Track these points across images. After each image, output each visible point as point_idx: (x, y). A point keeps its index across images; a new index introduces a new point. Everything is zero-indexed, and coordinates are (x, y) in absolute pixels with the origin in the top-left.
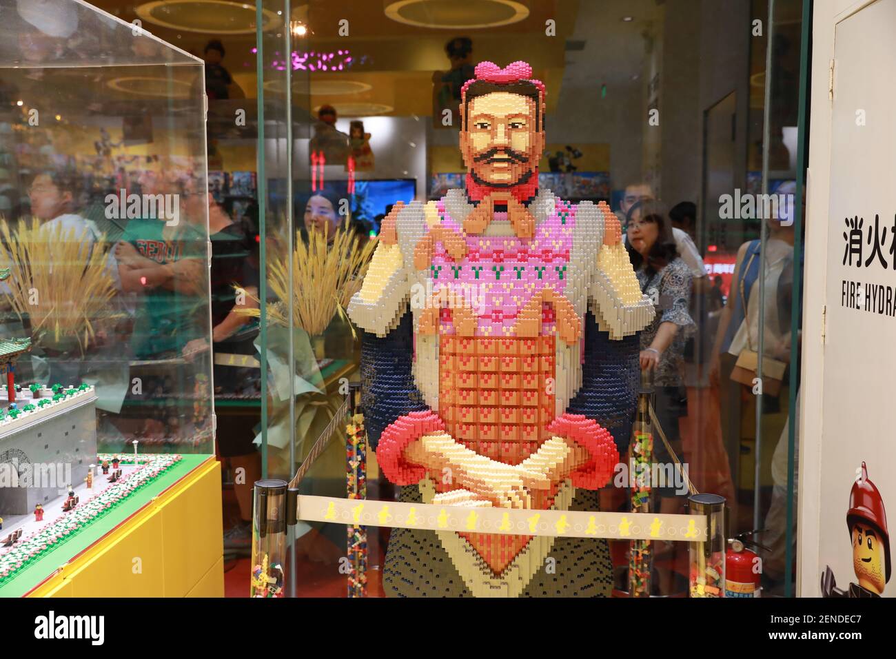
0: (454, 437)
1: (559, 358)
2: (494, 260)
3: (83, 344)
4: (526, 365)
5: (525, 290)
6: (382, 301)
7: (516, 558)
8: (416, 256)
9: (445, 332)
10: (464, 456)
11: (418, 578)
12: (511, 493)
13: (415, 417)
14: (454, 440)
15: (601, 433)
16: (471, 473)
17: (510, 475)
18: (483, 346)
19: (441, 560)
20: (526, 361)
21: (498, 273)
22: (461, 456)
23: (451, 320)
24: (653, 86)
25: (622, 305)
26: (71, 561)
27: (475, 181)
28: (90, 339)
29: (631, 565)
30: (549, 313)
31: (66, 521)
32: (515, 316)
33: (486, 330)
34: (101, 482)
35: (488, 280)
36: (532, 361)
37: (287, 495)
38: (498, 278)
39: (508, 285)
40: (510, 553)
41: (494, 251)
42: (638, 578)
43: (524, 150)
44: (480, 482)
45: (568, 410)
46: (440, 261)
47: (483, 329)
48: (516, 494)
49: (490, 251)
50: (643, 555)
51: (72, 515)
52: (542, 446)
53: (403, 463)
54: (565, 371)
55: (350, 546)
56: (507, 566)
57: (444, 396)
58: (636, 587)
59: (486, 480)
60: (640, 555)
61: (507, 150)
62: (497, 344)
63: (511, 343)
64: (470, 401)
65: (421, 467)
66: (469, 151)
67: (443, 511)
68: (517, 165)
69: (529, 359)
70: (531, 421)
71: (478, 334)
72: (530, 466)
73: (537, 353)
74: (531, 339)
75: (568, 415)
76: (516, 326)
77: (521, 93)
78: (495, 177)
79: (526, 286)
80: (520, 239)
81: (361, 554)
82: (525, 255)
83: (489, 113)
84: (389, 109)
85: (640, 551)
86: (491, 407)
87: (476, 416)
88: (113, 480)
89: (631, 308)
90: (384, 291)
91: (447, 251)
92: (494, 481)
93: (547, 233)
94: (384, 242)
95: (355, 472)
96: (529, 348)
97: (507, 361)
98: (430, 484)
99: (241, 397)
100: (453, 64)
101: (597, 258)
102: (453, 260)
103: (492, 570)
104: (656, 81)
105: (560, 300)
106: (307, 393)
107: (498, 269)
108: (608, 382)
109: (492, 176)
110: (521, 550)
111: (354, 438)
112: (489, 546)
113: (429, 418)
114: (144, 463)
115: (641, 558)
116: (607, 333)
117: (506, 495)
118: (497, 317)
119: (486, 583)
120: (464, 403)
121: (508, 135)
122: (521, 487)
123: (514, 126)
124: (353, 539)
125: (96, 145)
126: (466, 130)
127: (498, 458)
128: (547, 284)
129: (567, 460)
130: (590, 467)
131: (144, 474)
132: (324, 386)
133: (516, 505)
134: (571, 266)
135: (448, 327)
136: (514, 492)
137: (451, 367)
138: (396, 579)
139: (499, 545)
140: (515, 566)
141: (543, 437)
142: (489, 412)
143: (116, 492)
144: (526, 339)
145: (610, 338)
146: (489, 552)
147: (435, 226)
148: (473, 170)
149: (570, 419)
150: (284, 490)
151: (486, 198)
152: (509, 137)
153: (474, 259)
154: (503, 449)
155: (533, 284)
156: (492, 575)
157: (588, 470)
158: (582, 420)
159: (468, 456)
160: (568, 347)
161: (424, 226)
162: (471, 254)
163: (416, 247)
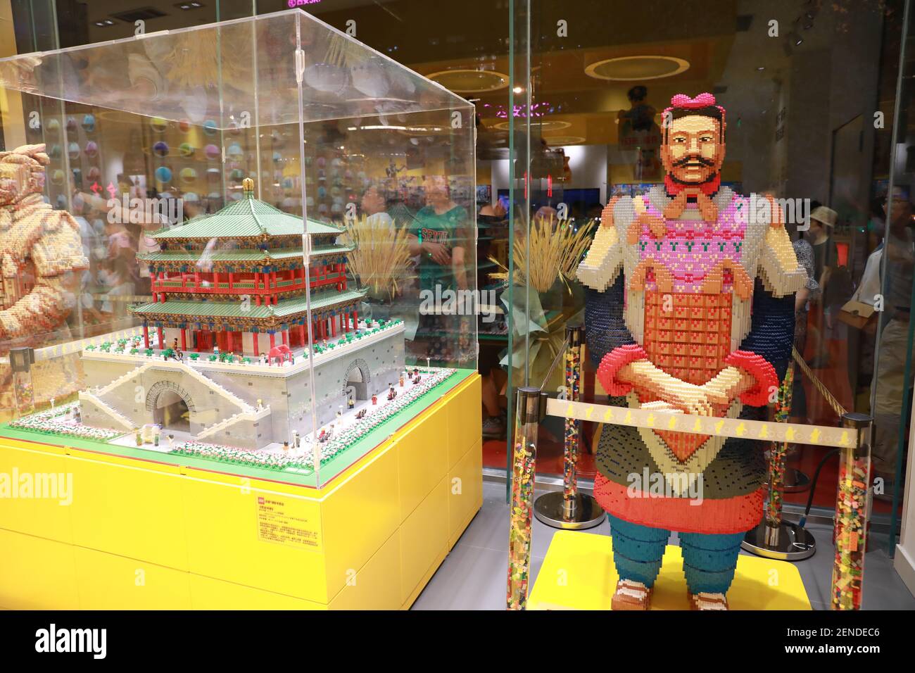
0: (654, 364)
1: (735, 310)
2: (687, 238)
3: (391, 295)
4: (710, 314)
5: (711, 260)
6: (603, 267)
7: (697, 452)
8: (629, 234)
9: (649, 289)
10: (663, 377)
11: (623, 461)
12: (698, 405)
13: (627, 349)
14: (654, 366)
15: (767, 365)
16: (668, 389)
17: (697, 392)
18: (678, 300)
19: (640, 449)
20: (709, 311)
21: (690, 247)
22: (660, 377)
23: (655, 280)
24: (780, 117)
25: (783, 272)
26: (396, 431)
27: (673, 180)
28: (396, 292)
29: (771, 463)
30: (728, 276)
31: (390, 406)
32: (702, 278)
33: (680, 288)
34: (409, 383)
35: (682, 252)
36: (715, 311)
37: (540, 398)
38: (690, 251)
39: (697, 256)
40: (692, 448)
41: (687, 231)
42: (776, 472)
43: (711, 157)
44: (675, 396)
45: (740, 348)
46: (646, 238)
47: (678, 287)
48: (702, 406)
49: (684, 231)
50: (781, 456)
51: (394, 402)
52: (720, 373)
53: (617, 381)
54: (739, 319)
55: (567, 436)
56: (689, 457)
57: (648, 335)
58: (774, 479)
59: (679, 395)
60: (779, 456)
61: (698, 157)
62: (688, 299)
63: (699, 298)
64: (667, 338)
65: (630, 384)
66: (669, 159)
67: (651, 414)
68: (705, 169)
69: (713, 310)
70: (713, 354)
71: (675, 291)
72: (711, 387)
73: (719, 305)
74: (716, 295)
75: (741, 351)
76: (703, 285)
77: (709, 116)
78: (689, 177)
79: (711, 256)
80: (707, 222)
81: (574, 442)
82: (710, 234)
83: (684, 130)
84: (583, 140)
85: (779, 453)
86: (698, 344)
87: (672, 350)
88: (416, 382)
89: (790, 275)
90: (604, 260)
91: (651, 231)
92: (686, 396)
93: (727, 218)
94: (604, 225)
95: (572, 386)
96: (713, 302)
97: (696, 311)
98: (634, 396)
99: (491, 333)
100: (633, 105)
101: (765, 238)
102: (656, 237)
103: (678, 458)
104: (784, 114)
105: (737, 267)
106: (536, 331)
107: (690, 244)
108: (770, 329)
109: (686, 177)
110: (700, 446)
111: (572, 363)
112: (676, 442)
113: (636, 350)
114: (434, 373)
115: (779, 458)
116: (771, 293)
117: (694, 406)
118: (689, 279)
119: (674, 467)
120: (662, 340)
121: (699, 146)
122: (706, 401)
123: (703, 140)
124: (569, 432)
125: (387, 170)
126: (667, 143)
127: (687, 380)
128: (727, 255)
129: (739, 384)
130: (755, 390)
131: (435, 380)
132: (547, 326)
133: (702, 414)
134: (745, 242)
135: (652, 286)
136: (700, 404)
137: (653, 314)
138: (607, 461)
139: (684, 442)
140: (696, 457)
141: (721, 366)
142: (681, 347)
143: (419, 390)
144: (710, 295)
145: (773, 296)
146: (676, 446)
147: (643, 213)
148: (671, 172)
149: (743, 354)
150: (538, 395)
151: (681, 193)
152: (700, 148)
153: (672, 237)
154: (690, 374)
155: (716, 256)
156: (678, 462)
157: (754, 392)
158: (752, 355)
159: (665, 378)
160: (742, 302)
161: (634, 214)
162: (669, 234)
163: (629, 228)
